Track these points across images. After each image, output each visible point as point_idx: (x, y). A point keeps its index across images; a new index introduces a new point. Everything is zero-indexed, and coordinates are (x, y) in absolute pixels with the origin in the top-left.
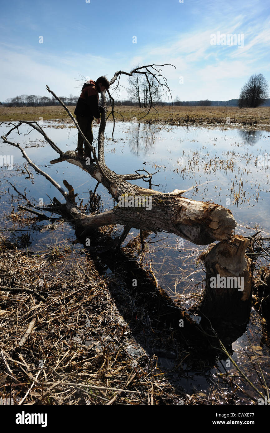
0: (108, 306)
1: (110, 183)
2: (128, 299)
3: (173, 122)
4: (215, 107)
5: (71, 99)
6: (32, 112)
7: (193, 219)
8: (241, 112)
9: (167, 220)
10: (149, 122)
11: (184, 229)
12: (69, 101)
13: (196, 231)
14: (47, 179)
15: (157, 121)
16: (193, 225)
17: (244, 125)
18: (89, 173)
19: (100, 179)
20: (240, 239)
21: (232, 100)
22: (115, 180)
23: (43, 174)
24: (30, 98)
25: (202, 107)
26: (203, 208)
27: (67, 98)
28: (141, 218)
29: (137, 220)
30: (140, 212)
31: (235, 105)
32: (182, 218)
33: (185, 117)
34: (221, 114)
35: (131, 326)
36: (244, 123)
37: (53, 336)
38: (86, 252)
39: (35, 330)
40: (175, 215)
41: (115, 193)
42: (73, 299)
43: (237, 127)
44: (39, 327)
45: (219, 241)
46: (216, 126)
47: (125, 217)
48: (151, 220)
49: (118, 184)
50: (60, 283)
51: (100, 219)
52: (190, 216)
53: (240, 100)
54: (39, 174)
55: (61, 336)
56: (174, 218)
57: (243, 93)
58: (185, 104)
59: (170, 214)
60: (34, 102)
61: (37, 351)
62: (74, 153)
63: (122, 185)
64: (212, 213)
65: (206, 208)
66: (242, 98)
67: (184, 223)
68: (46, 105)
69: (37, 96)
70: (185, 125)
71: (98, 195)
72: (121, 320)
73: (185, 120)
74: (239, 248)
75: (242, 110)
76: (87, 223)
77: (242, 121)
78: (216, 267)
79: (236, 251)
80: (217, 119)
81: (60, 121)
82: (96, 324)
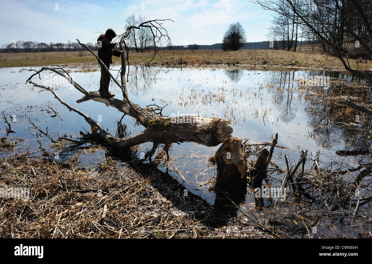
0: (153, 193)
1: (138, 113)
2: (166, 188)
3: (169, 65)
4: (203, 50)
5: (70, 45)
6: (33, 58)
7: (206, 129)
8: (225, 54)
9: (188, 132)
10: (148, 65)
11: (200, 137)
12: (67, 47)
13: (208, 137)
14: (80, 114)
15: (155, 64)
16: (206, 133)
17: (229, 65)
18: (116, 107)
19: (127, 111)
20: (236, 139)
21: (217, 44)
22: (141, 111)
23: (75, 111)
24: (26, 44)
25: (192, 50)
26: (212, 121)
27: (65, 44)
28: (168, 134)
29: (164, 136)
30: (167, 130)
31: (220, 48)
32: (198, 129)
33: (179, 60)
34: (209, 56)
35: (173, 201)
36: (229, 64)
37: (123, 212)
38: (127, 164)
39: (109, 210)
40: (193, 128)
41: (143, 120)
42: (128, 192)
43: (223, 68)
44: (111, 208)
45: (223, 143)
46: (206, 67)
47: (155, 136)
48: (175, 134)
49: (145, 114)
50: (116, 183)
51: (134, 140)
52: (204, 127)
53: (223, 44)
54: (72, 111)
55: (128, 212)
56: (193, 130)
57: (225, 38)
58: (176, 48)
59: (190, 128)
60: (32, 48)
61: (115, 220)
62: (98, 93)
63: (148, 114)
64: (218, 124)
65: (214, 121)
66: (225, 42)
67: (200, 132)
68: (44, 50)
69: (34, 42)
70: (179, 67)
71: (124, 125)
72: (164, 200)
73: (179, 63)
74: (236, 145)
75: (226, 53)
76: (122, 145)
77: (227, 63)
78: (223, 158)
79: (234, 147)
80: (206, 61)
81: (64, 66)
82: (149, 203)
